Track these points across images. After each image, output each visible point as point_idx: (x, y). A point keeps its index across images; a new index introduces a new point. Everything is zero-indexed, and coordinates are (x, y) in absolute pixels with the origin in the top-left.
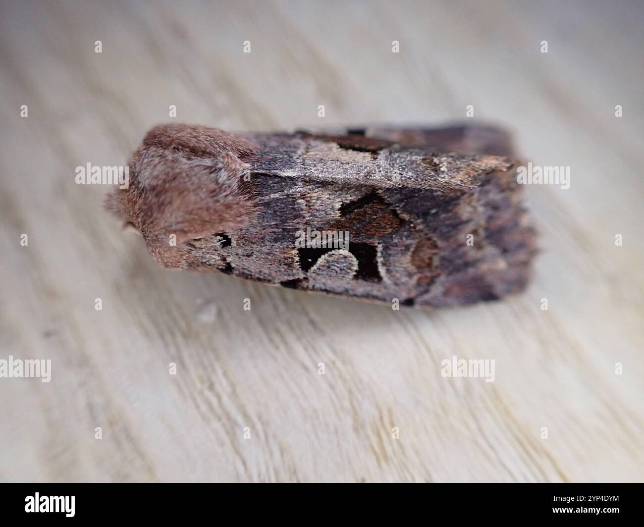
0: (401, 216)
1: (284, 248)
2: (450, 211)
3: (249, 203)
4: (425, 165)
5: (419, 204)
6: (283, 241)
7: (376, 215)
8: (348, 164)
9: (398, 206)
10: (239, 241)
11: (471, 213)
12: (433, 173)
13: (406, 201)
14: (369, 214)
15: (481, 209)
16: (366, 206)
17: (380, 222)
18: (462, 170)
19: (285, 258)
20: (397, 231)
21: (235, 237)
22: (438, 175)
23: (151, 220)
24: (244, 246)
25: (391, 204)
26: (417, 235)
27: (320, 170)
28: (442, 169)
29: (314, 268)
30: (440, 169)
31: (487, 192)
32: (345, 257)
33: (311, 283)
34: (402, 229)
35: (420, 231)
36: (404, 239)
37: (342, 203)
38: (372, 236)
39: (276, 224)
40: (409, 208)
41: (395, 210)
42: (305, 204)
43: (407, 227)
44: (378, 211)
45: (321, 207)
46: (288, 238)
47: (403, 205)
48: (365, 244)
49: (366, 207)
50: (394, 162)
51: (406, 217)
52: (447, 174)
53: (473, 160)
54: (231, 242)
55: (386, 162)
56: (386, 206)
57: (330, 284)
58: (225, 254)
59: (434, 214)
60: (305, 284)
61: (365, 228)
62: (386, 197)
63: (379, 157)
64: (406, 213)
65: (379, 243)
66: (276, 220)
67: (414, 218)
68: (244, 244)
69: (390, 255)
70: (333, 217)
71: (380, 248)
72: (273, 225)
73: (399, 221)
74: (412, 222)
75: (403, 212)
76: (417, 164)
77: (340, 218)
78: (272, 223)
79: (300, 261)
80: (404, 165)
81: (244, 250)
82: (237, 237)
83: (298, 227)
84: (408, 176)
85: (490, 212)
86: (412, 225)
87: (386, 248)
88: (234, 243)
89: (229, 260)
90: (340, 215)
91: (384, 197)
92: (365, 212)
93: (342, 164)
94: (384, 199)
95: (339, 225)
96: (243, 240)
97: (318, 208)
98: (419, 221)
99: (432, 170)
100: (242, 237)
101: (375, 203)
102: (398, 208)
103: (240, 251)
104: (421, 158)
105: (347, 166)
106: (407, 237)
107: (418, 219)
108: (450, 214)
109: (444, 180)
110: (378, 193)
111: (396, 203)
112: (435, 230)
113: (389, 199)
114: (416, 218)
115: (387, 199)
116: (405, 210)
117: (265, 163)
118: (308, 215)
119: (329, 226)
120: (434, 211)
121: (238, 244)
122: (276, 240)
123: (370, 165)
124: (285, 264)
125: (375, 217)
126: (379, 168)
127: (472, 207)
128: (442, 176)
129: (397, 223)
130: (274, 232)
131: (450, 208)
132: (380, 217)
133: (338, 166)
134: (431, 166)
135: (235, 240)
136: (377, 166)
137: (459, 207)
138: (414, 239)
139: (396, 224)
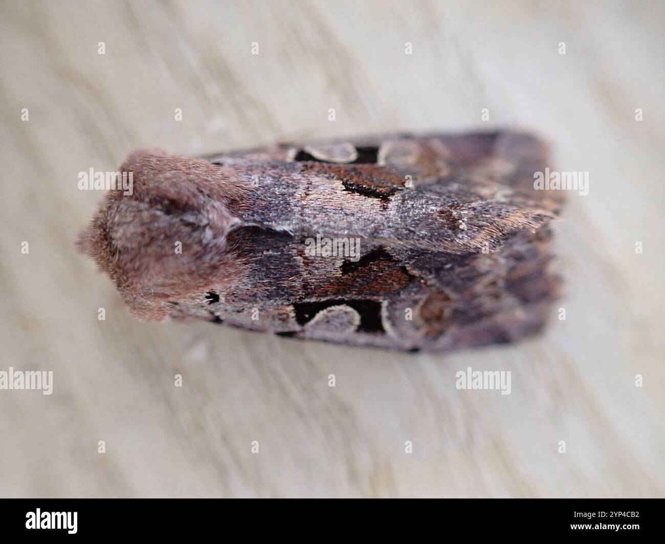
0: (410, 272)
1: (278, 305)
2: (468, 265)
3: (238, 262)
4: (442, 220)
5: (432, 260)
6: (277, 298)
7: (382, 272)
8: (353, 215)
9: (408, 263)
10: (228, 298)
11: (490, 265)
12: (450, 232)
13: (417, 257)
14: (374, 271)
15: (502, 261)
16: (371, 263)
17: (386, 279)
18: (484, 229)
19: (280, 314)
20: (405, 288)
21: (223, 293)
22: (456, 235)
23: (127, 284)
24: (233, 303)
25: (400, 261)
26: (428, 290)
27: (321, 224)
28: (461, 227)
29: (312, 322)
30: (458, 227)
31: (511, 245)
32: (346, 313)
33: (308, 334)
34: (411, 285)
35: (431, 286)
36: (413, 294)
37: (344, 260)
38: (377, 293)
39: (269, 282)
40: (421, 265)
41: (405, 266)
42: (302, 261)
43: (417, 283)
44: (384, 268)
45: (320, 265)
46: (283, 295)
47: (414, 263)
48: (369, 301)
49: (372, 265)
50: (406, 214)
51: (416, 272)
52: (467, 234)
53: (499, 216)
54: (219, 298)
55: (397, 214)
56: (394, 263)
57: (328, 335)
58: (213, 310)
59: (448, 269)
60: (301, 335)
61: (370, 285)
62: (395, 254)
63: (390, 205)
64: (417, 269)
65: (384, 300)
66: (269, 277)
67: (426, 274)
68: (233, 301)
69: (396, 309)
70: (334, 274)
71: (385, 304)
72: (266, 282)
73: (408, 277)
74: (422, 278)
75: (414, 269)
76: (432, 219)
77: (341, 275)
78: (265, 281)
79: (297, 316)
80: (418, 220)
81: (234, 306)
82: (226, 293)
83: (293, 285)
84: (421, 235)
85: (512, 263)
86: (422, 281)
87: (392, 304)
88: (222, 299)
89: (217, 314)
90: (341, 272)
91: (392, 255)
92: (370, 269)
93: (346, 214)
94: (392, 256)
95: (340, 282)
96: (233, 296)
97: (317, 265)
98: (430, 277)
99: (450, 228)
100: (231, 294)
101: (381, 260)
102: (408, 265)
103: (229, 307)
104: (438, 209)
105: (352, 219)
106: (416, 293)
107: (429, 275)
108: (467, 268)
109: (461, 242)
110: (386, 250)
111: (406, 260)
112: (448, 284)
113: (398, 257)
114: (428, 273)
115: (396, 257)
116: (415, 266)
117: (257, 212)
118: (305, 273)
119: (329, 284)
120: (448, 266)
121: (227, 301)
122: (269, 297)
123: (379, 217)
124: (280, 319)
125: (381, 274)
126: (388, 222)
127: (492, 259)
128: (460, 236)
129: (407, 279)
130: (267, 290)
131: (467, 262)
132: (387, 274)
133: (342, 218)
134: (448, 222)
135: (223, 296)
136: (386, 218)
137: (478, 260)
138: (423, 293)
139: (404, 281)
